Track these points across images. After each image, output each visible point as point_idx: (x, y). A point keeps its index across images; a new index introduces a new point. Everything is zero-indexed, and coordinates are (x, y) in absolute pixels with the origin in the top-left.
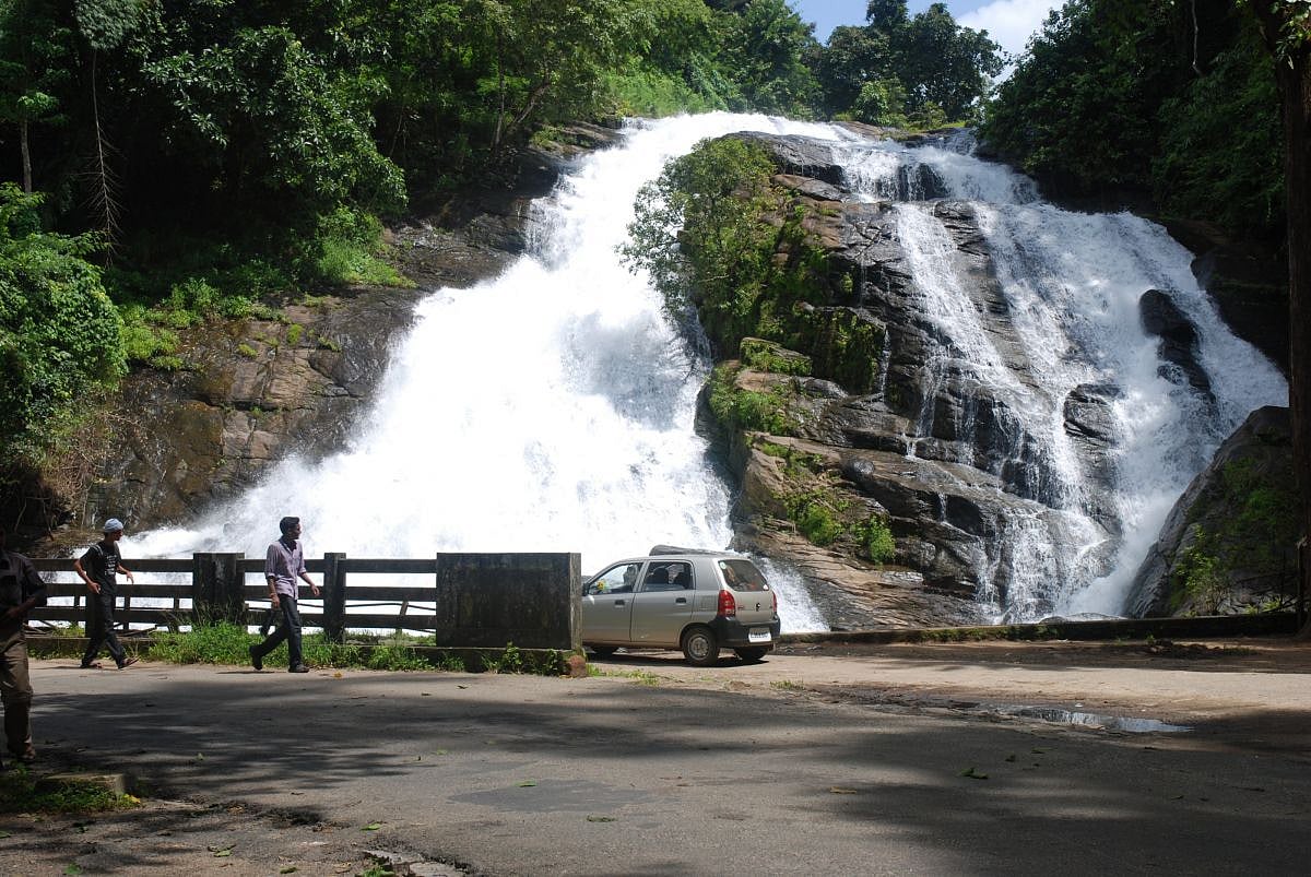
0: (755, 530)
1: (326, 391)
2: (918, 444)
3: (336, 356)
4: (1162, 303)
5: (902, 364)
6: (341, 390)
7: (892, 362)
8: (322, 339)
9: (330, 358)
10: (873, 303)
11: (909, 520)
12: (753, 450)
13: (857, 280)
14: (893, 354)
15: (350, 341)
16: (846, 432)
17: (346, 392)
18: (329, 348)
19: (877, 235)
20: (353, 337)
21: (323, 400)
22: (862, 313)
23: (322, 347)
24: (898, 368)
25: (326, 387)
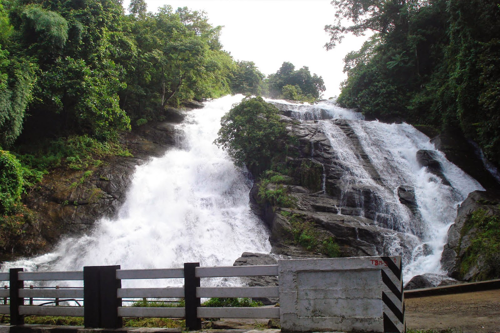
0: (281, 245)
1: (104, 196)
2: (341, 209)
3: (107, 183)
4: (426, 154)
5: (331, 179)
6: (110, 196)
7: (327, 178)
8: (101, 177)
9: (105, 184)
10: (317, 156)
11: (344, 239)
12: (277, 214)
13: (310, 148)
14: (327, 175)
15: (112, 177)
16: (313, 206)
17: (112, 197)
18: (104, 180)
19: (316, 132)
20: (113, 175)
21: (103, 200)
22: (313, 160)
23: (101, 180)
24: (330, 181)
25: (103, 195)
